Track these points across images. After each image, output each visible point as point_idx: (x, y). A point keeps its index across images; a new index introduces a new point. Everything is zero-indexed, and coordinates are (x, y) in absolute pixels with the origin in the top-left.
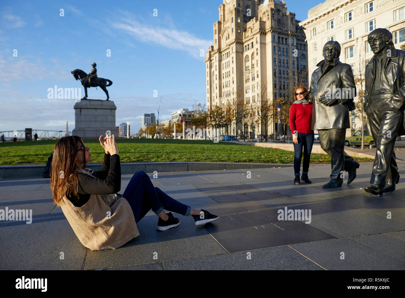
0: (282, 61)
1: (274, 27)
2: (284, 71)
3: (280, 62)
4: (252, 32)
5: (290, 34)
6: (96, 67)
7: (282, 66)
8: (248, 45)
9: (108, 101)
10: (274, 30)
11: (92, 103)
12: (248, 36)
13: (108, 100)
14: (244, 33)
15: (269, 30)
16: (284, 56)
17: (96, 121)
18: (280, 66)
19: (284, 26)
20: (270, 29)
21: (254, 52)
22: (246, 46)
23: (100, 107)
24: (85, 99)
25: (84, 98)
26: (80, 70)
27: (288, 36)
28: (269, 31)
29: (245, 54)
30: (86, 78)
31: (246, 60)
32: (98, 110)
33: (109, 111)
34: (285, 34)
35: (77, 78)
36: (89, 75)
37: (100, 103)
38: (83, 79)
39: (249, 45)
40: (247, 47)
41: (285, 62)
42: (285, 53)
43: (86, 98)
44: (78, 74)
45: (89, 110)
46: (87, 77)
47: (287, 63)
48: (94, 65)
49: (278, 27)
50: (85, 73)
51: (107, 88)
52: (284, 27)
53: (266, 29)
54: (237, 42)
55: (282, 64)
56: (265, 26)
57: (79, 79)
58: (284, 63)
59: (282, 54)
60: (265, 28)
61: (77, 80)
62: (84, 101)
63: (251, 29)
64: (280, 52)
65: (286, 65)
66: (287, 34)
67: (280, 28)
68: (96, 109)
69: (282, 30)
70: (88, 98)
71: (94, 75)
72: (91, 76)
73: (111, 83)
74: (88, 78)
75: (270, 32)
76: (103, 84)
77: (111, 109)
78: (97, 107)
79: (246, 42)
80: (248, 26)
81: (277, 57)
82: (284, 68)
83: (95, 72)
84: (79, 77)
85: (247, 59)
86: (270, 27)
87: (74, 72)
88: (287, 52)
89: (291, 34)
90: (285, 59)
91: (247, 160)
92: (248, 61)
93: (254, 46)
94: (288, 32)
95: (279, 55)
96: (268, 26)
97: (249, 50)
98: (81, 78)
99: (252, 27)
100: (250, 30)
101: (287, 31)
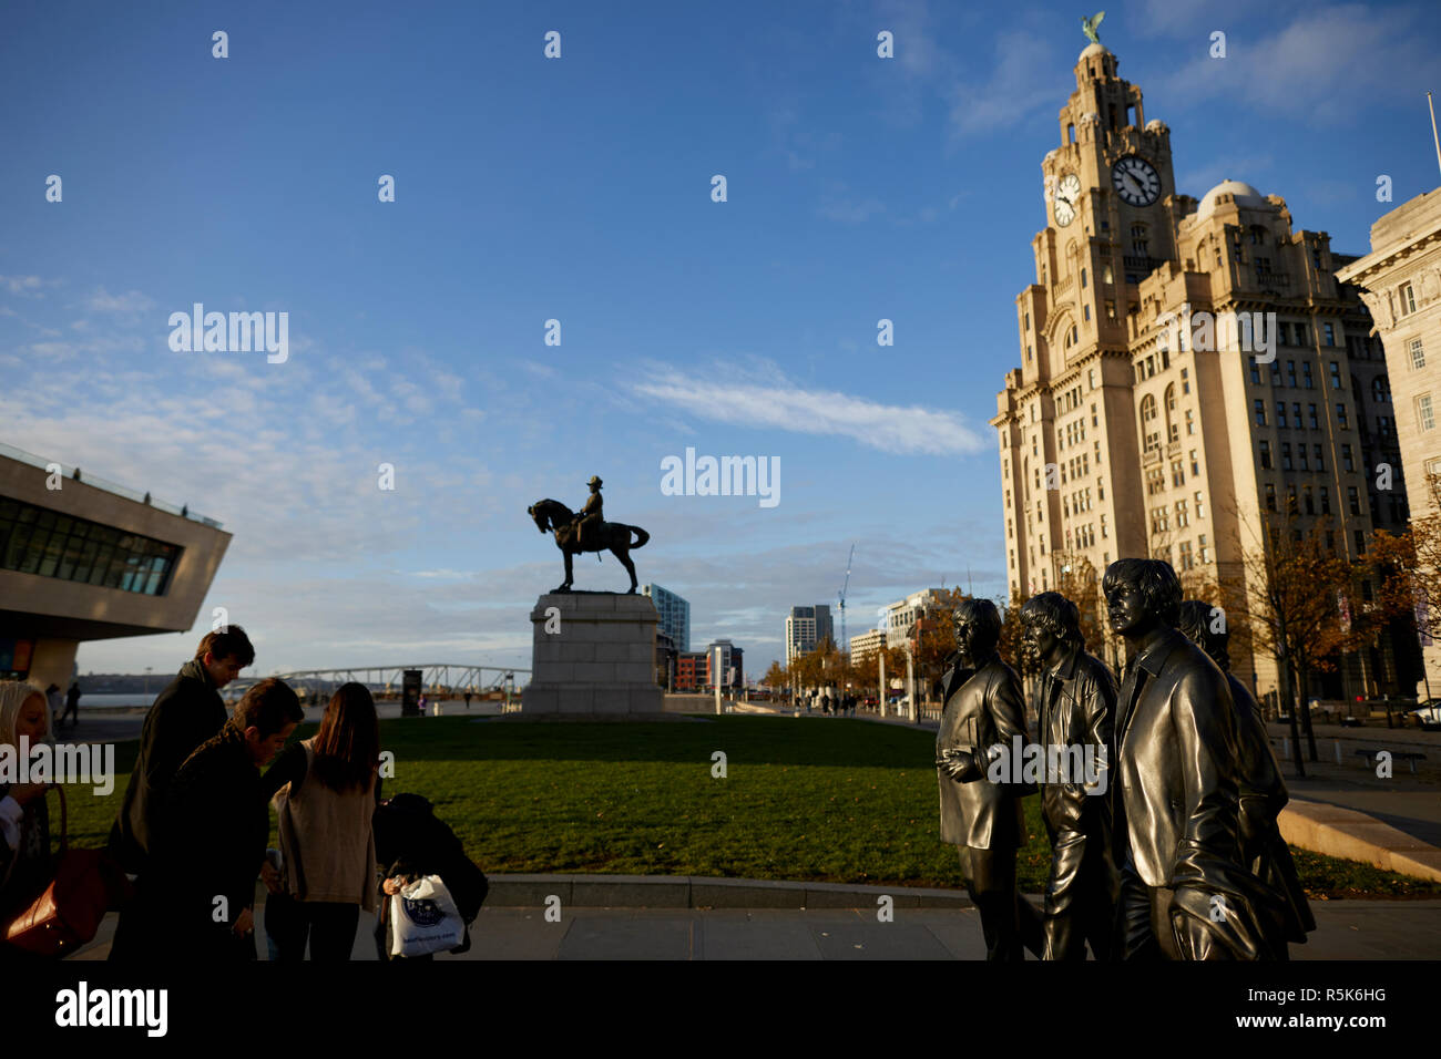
0: (1291, 410)
1: (1245, 289)
2: (1302, 445)
3: (1283, 413)
4: (1158, 312)
5: (1313, 308)
6: (601, 491)
7: (1290, 425)
8: (1150, 359)
9: (631, 597)
10: (1247, 300)
11: (584, 602)
12: (1147, 327)
13: (632, 591)
14: (1130, 320)
15: (1225, 302)
16: (1296, 391)
17: (593, 662)
18: (1286, 427)
19: (1285, 281)
20: (1230, 299)
21: (1172, 383)
22: (1141, 364)
23: (608, 617)
24: (564, 590)
25: (563, 587)
26: (554, 502)
27: (1308, 314)
28: (1224, 307)
29: (1140, 392)
30: (571, 525)
31: (1145, 411)
32: (601, 625)
33: (636, 627)
34: (1295, 309)
35: (543, 527)
36: (581, 516)
37: (608, 601)
38: (561, 529)
39: (1155, 358)
40: (1146, 366)
41: (1306, 410)
42: (1301, 380)
43: (569, 587)
44: (548, 514)
45: (575, 625)
46: (573, 522)
47: (1314, 415)
48: (596, 485)
49: (1263, 288)
50: (570, 511)
51: (633, 554)
52: (1288, 285)
53: (1214, 298)
54: (1105, 354)
55: (1292, 419)
56: (1209, 290)
57: (550, 529)
58: (1298, 414)
59: (1288, 381)
60: (1211, 297)
61: (544, 532)
62: (560, 596)
63: (1158, 302)
64: (1277, 377)
65: (1308, 422)
66: (1303, 309)
67: (1271, 292)
68: (595, 622)
69: (1278, 295)
70: (573, 588)
71: (592, 515)
72: (586, 520)
73: (644, 538)
74: (576, 525)
75: (1229, 308)
76: (621, 540)
77: (642, 622)
78: (601, 616)
79: (1138, 348)
80: (1144, 295)
81: (1266, 396)
82: (1300, 432)
83: (596, 504)
84: (551, 524)
85: (1150, 409)
86: (1230, 289)
87: (535, 508)
88: (1308, 375)
89: (1316, 310)
90: (1304, 398)
91: (901, 875)
92: (1154, 416)
93: (1171, 364)
94: (1307, 303)
95: (1274, 387)
96: (1221, 285)
97: (1153, 378)
98: (556, 527)
99: (1159, 297)
100: (1152, 306)
101: (1302, 297)
